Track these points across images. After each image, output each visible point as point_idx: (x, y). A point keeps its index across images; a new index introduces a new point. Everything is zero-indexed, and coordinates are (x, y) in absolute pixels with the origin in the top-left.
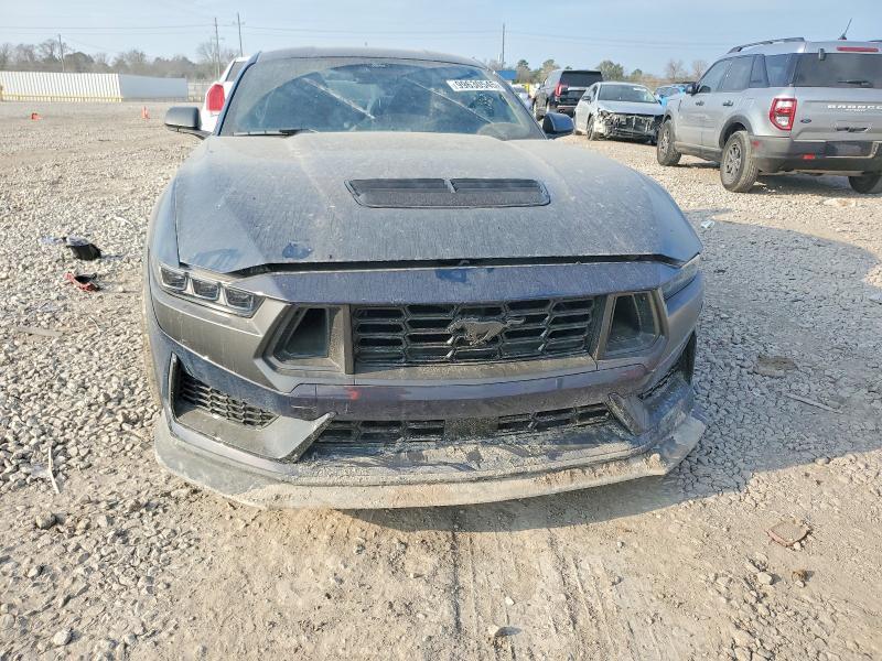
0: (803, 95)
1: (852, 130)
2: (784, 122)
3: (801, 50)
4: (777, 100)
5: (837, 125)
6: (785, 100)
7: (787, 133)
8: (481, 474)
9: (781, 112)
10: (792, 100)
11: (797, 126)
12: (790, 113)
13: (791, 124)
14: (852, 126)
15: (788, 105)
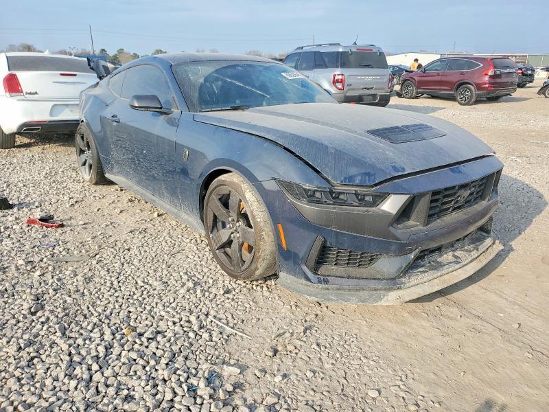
0: (347, 72)
1: (368, 89)
2: (340, 86)
3: (341, 50)
4: (335, 75)
5: (362, 87)
6: (339, 75)
7: (342, 92)
8: (464, 263)
9: (337, 81)
10: (342, 75)
11: (346, 88)
12: (342, 81)
13: (343, 86)
14: (368, 87)
15: (340, 77)
